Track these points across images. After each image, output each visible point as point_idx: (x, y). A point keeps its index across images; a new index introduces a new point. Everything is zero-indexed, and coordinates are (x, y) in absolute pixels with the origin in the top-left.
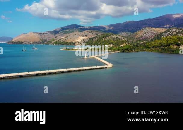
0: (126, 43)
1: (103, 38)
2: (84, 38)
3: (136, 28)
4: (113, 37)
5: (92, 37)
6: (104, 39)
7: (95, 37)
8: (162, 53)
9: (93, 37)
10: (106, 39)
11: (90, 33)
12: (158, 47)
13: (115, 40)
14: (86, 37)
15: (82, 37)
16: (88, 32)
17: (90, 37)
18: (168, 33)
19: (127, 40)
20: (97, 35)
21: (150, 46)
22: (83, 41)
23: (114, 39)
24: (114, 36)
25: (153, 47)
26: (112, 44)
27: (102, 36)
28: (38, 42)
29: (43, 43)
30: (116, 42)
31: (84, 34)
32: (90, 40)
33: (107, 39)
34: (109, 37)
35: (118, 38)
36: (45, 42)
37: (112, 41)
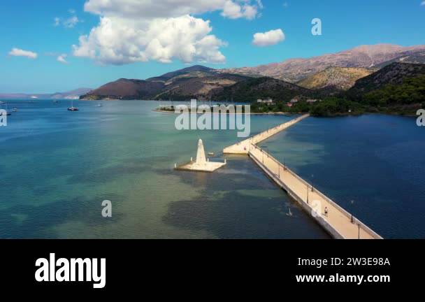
3: (305, 71)
6: (252, 89)
17: (225, 85)
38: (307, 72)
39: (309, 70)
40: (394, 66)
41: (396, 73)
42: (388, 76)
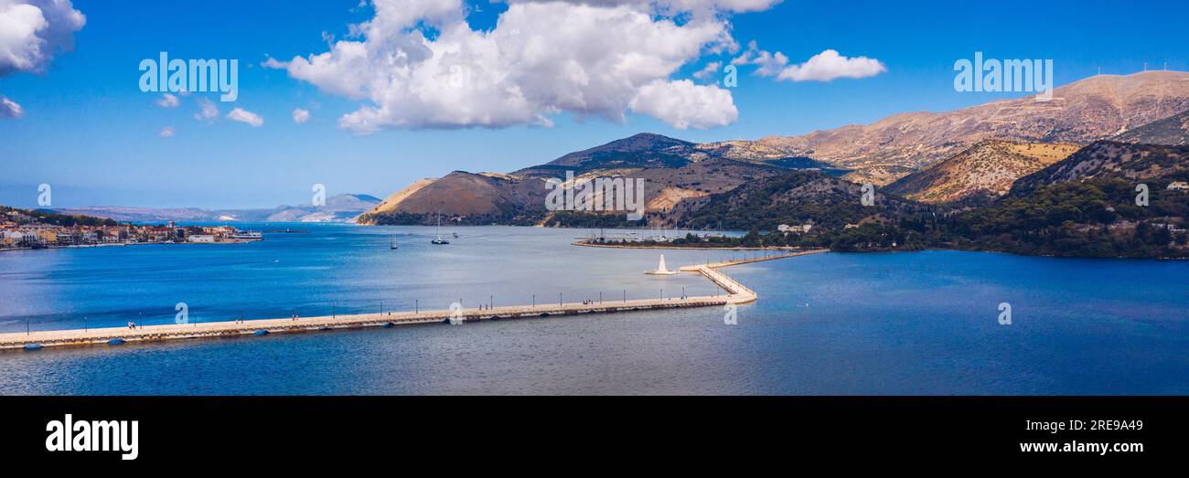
0: (877, 216)
1: (775, 195)
2: (688, 194)
3: (936, 148)
4: (820, 188)
5: (722, 192)
6: (775, 201)
7: (735, 192)
8: (1022, 254)
9: (730, 188)
10: (786, 200)
11: (716, 170)
12: (1012, 227)
13: (827, 201)
14: (699, 190)
15: (677, 190)
16: (708, 169)
17: (714, 190)
18: (1079, 167)
19: (887, 203)
20: (744, 182)
21: (976, 228)
22: (681, 207)
23: (821, 198)
24: (824, 184)
25: (987, 231)
26: (814, 220)
27: (769, 185)
28: (488, 215)
29: (510, 217)
30: (829, 209)
31: (689, 179)
32: (712, 204)
33: (791, 199)
34: (801, 188)
35: (841, 192)
36: (516, 215)
37: (814, 206)
38: (941, 150)
39: (946, 145)
40: (1094, 151)
41: (1093, 168)
42: (1077, 172)
